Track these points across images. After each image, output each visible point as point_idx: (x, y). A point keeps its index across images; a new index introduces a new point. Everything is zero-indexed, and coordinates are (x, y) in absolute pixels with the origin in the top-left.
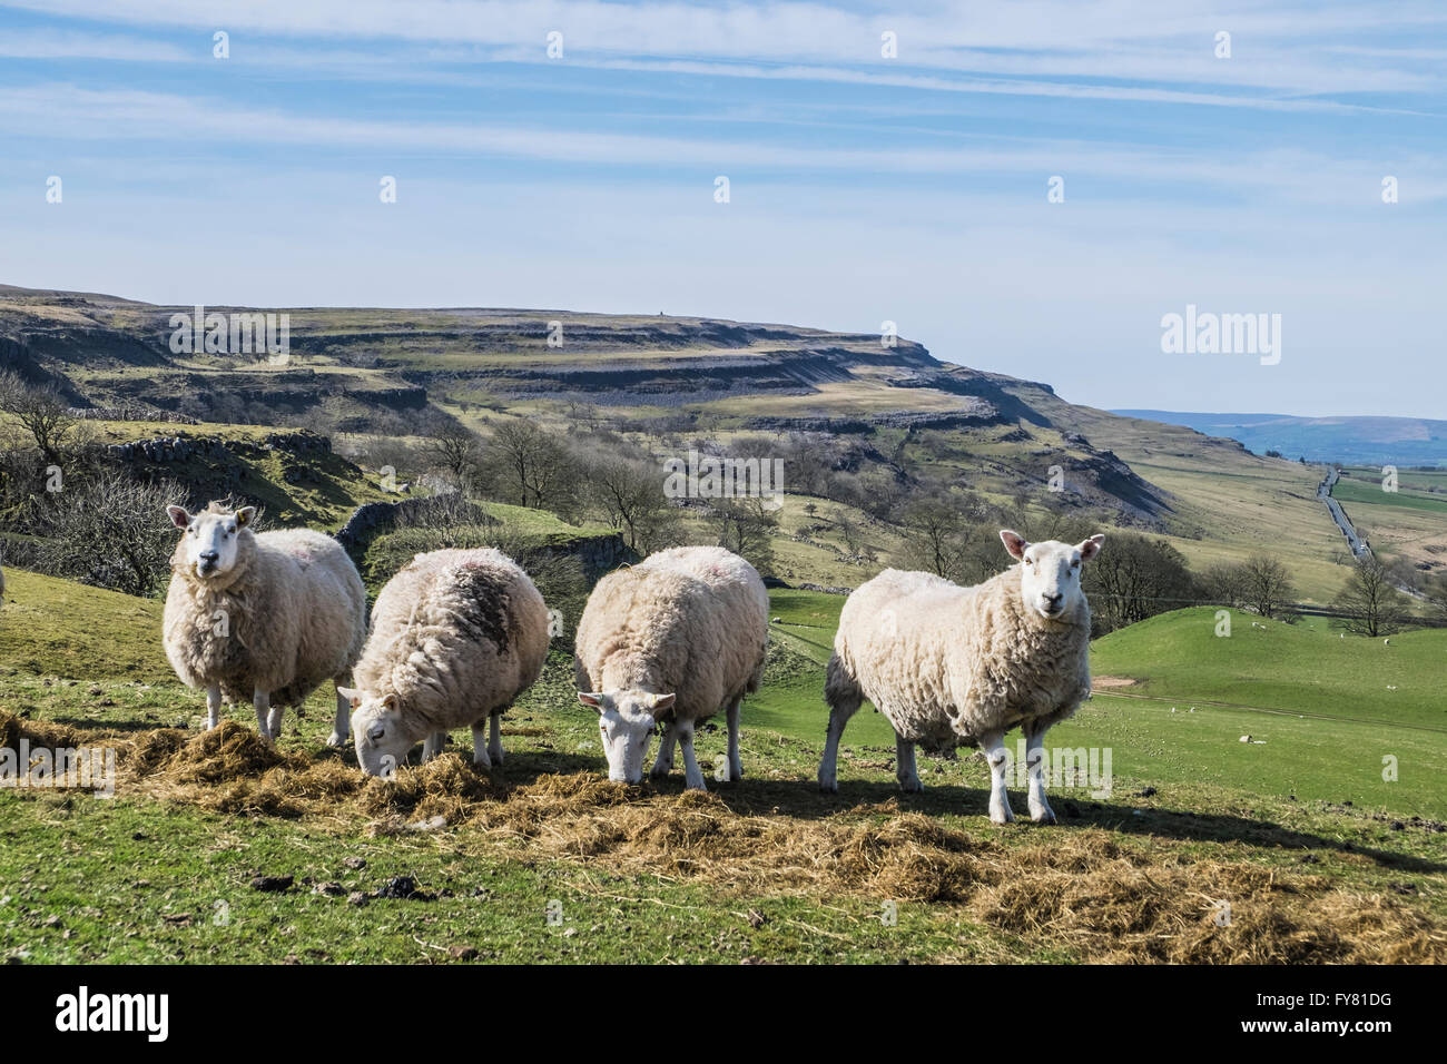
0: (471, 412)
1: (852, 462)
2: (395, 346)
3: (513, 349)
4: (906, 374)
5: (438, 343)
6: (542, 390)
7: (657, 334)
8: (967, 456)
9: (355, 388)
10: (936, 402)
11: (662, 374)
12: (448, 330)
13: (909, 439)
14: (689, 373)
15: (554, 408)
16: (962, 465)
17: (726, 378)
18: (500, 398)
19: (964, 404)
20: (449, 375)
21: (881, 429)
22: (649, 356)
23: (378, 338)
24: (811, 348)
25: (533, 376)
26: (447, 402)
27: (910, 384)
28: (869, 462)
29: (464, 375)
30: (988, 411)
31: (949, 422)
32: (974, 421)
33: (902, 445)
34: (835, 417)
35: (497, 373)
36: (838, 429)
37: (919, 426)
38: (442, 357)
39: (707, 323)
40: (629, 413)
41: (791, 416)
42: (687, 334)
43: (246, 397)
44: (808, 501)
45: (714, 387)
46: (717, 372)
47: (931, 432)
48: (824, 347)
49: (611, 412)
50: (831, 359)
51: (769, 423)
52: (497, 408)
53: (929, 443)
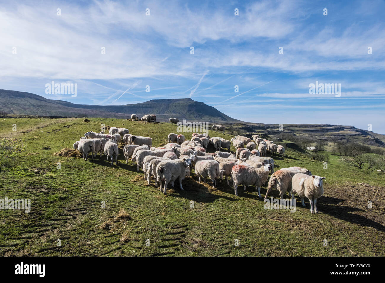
0: (298, 134)
1: (341, 139)
2: (290, 127)
3: (303, 128)
4: (352, 130)
5: (295, 127)
6: (306, 132)
7: (320, 126)
8: (358, 139)
9: (285, 131)
10: (354, 133)
11: (320, 130)
12: (296, 126)
13: (350, 137)
14: (323, 130)
15: (307, 134)
16: (357, 140)
17: (328, 130)
18: (302, 133)
19: (357, 133)
20: (296, 130)
21: (347, 136)
22: (319, 128)
23: (289, 127)
24: (339, 127)
25: (305, 130)
26: (296, 133)
27: (352, 131)
28: (343, 139)
29: (298, 130)
30: (361, 133)
31: (355, 135)
32: (359, 135)
33: (349, 138)
34: (341, 134)
35: (301, 130)
36: (340, 136)
37: (351, 135)
38: (295, 129)
39: (326, 125)
40: (316, 134)
41: (336, 134)
42: (324, 126)
43: (273, 132)
44: (334, 143)
45: (326, 131)
46: (327, 130)
47: (353, 136)
48: (341, 127)
49: (314, 134)
50: (342, 128)
51: (332, 135)
52: (301, 134)
53: (353, 137)
